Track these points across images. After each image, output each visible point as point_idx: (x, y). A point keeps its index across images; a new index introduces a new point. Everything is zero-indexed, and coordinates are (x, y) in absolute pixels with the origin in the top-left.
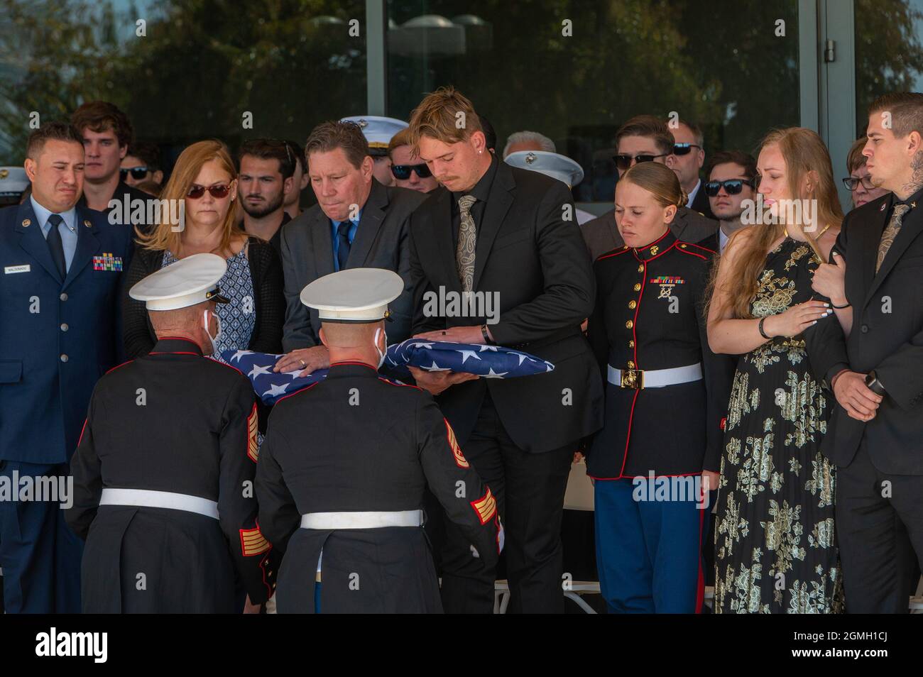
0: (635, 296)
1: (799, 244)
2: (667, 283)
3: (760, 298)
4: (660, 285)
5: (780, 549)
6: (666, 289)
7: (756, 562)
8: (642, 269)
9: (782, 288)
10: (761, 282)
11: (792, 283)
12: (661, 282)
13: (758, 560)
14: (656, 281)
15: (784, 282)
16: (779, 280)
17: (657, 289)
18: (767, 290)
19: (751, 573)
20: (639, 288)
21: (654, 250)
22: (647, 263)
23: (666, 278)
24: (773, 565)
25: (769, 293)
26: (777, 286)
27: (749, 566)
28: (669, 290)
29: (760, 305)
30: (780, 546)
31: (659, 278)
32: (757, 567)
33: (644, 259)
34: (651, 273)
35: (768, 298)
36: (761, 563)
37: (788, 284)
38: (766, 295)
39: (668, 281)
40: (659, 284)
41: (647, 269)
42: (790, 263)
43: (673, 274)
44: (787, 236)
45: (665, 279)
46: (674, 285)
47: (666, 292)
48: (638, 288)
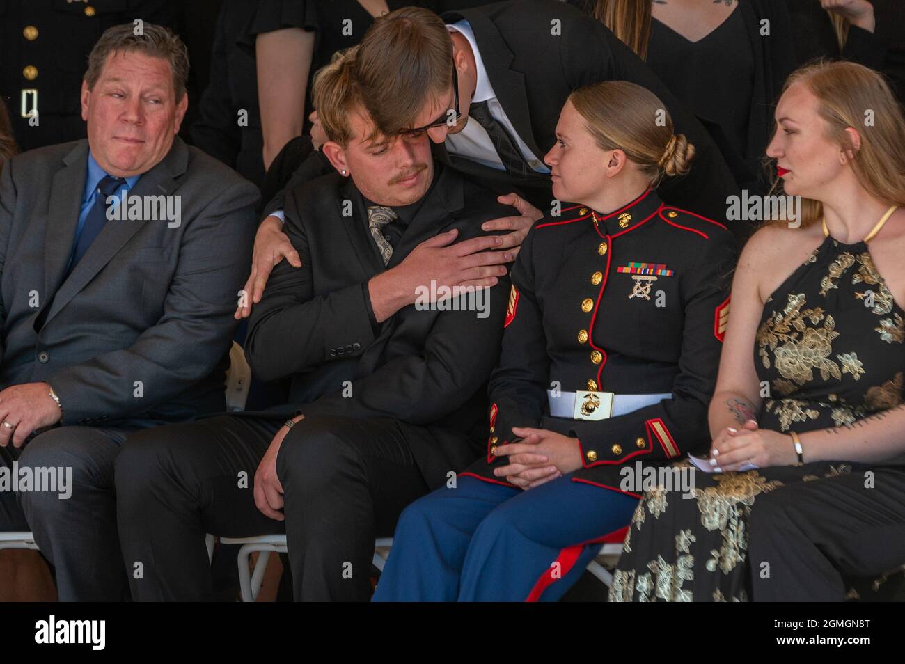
0: (592, 292)
1: (843, 248)
2: (645, 274)
3: (784, 342)
4: (634, 277)
5: (728, 527)
6: (644, 283)
7: (683, 553)
8: (603, 249)
9: (816, 327)
10: (784, 315)
11: (830, 319)
12: (634, 272)
13: (687, 551)
14: (627, 270)
15: (816, 318)
16: (810, 311)
17: (629, 283)
18: (793, 329)
19: (675, 571)
20: (600, 280)
21: (625, 219)
22: (613, 240)
23: (644, 266)
24: (714, 553)
25: (796, 334)
26: (807, 322)
27: (672, 560)
28: (648, 286)
29: (785, 354)
30: (729, 521)
31: (632, 265)
32: (685, 562)
33: (607, 233)
34: (617, 257)
35: (795, 343)
36: (692, 553)
37: (824, 320)
38: (792, 338)
39: (645, 270)
40: (632, 274)
41: (612, 248)
42: (827, 285)
43: (653, 260)
44: (826, 233)
45: (642, 267)
46: (655, 278)
47: (642, 289)
48: (597, 279)
